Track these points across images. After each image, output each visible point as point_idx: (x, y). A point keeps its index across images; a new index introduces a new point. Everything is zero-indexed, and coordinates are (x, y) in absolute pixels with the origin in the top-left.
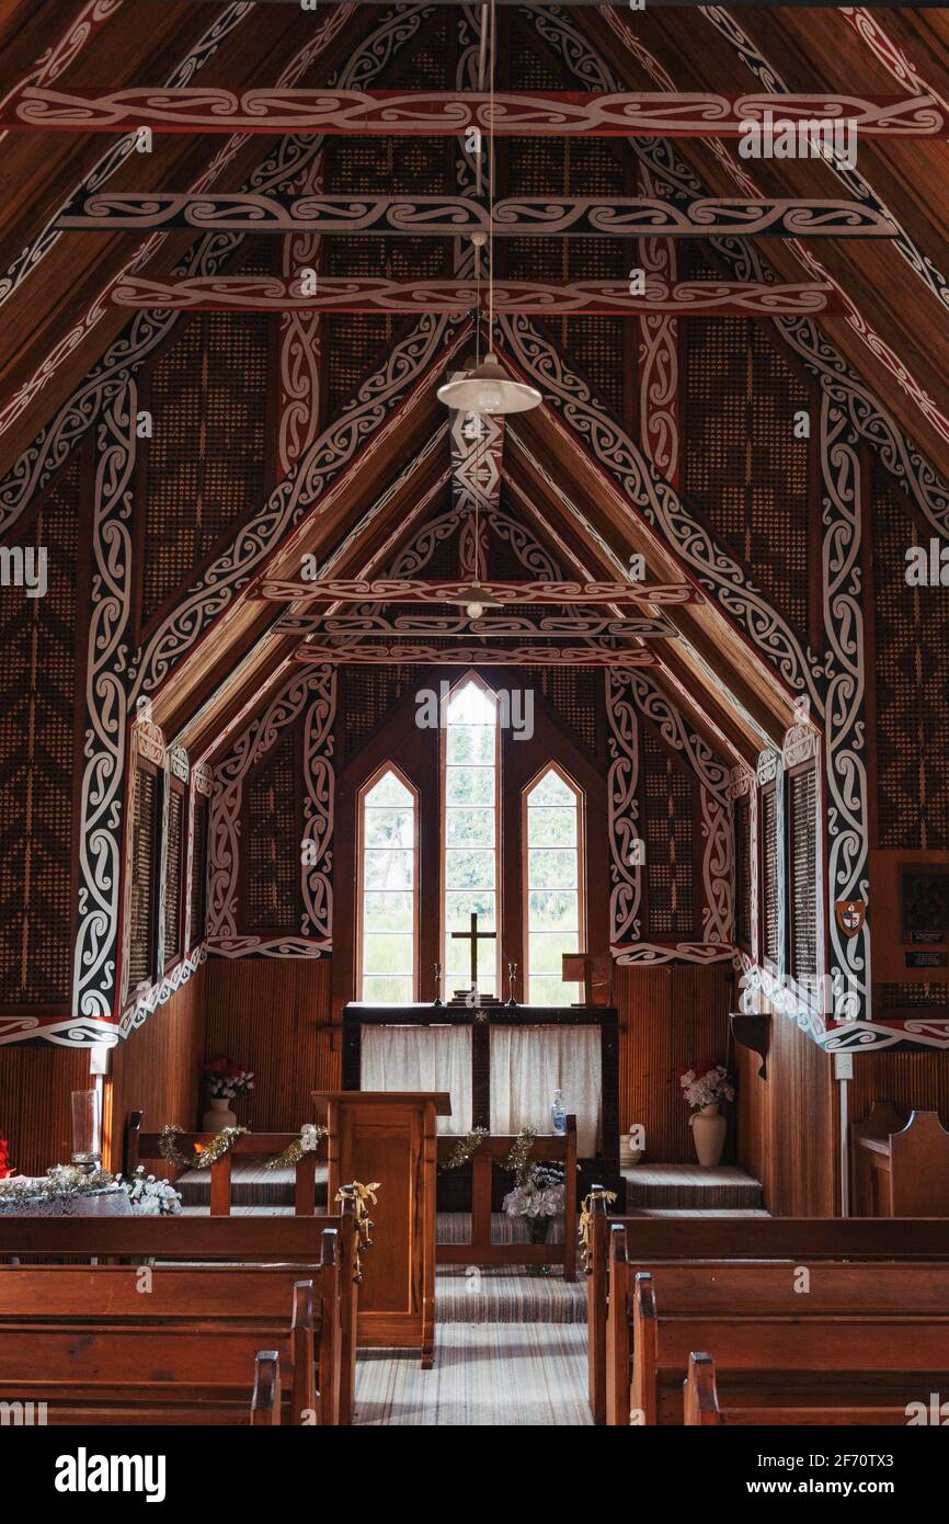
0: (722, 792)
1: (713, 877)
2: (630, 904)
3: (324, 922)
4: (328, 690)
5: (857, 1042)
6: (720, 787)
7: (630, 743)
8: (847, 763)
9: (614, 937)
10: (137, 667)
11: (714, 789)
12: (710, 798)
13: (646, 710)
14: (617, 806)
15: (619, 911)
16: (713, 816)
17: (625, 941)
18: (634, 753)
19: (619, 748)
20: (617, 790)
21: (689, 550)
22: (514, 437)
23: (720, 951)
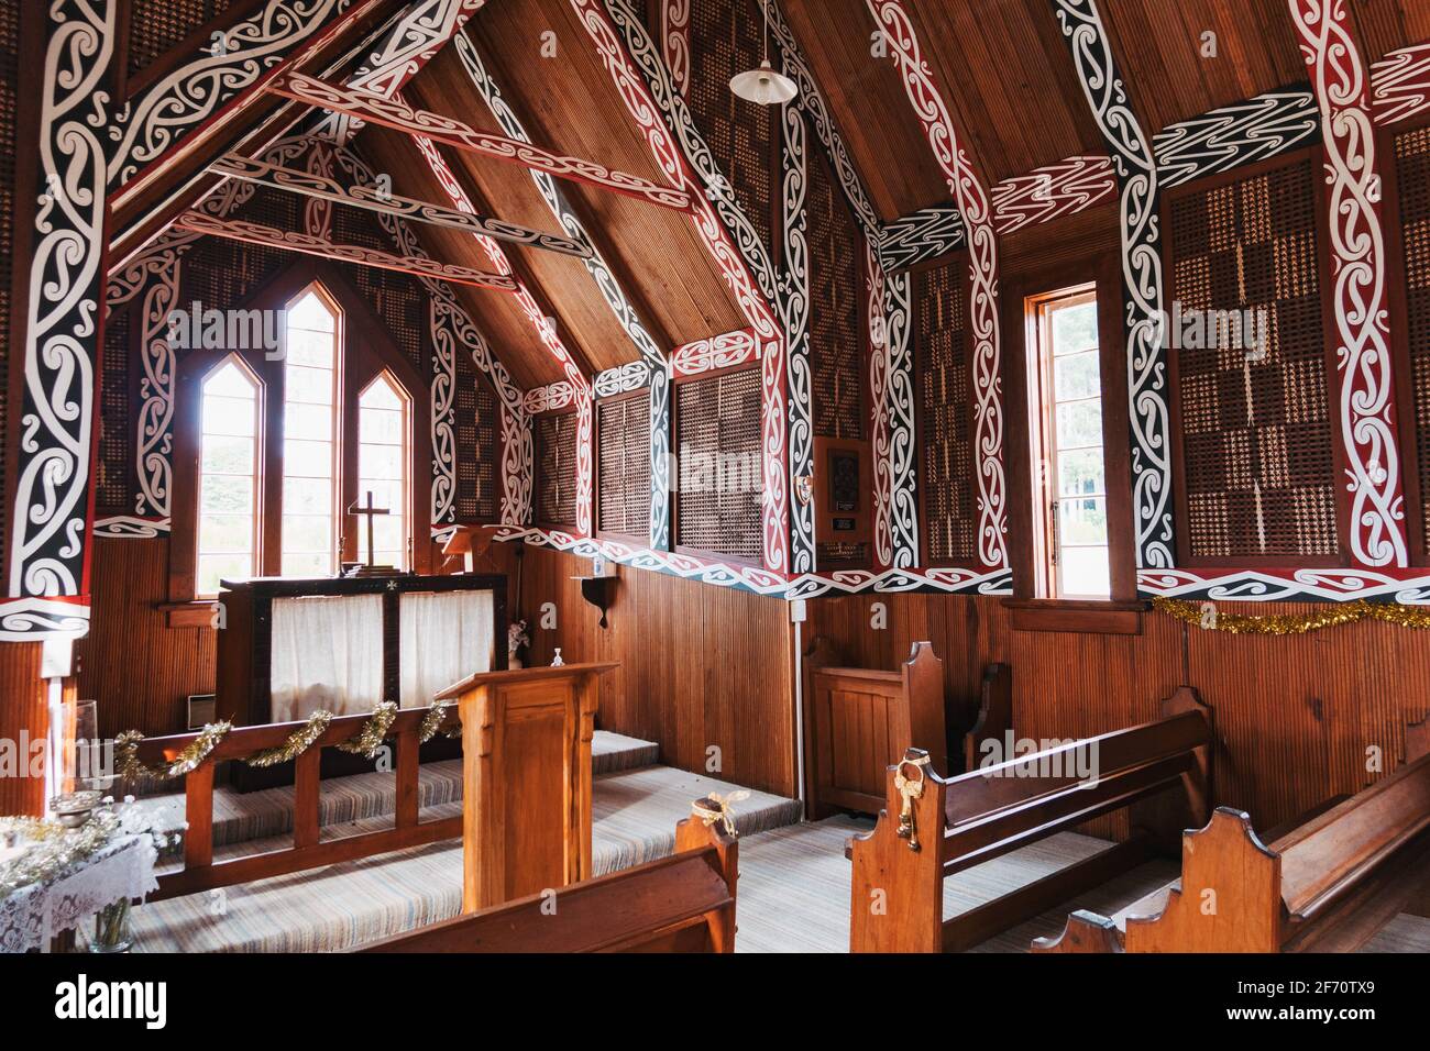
0: (516, 409)
1: (509, 474)
2: (447, 493)
3: (162, 502)
4: (171, 276)
5: (806, 591)
6: (515, 404)
7: (449, 362)
8: (799, 365)
9: (435, 519)
10: (124, 127)
11: (510, 406)
12: (508, 413)
13: (461, 337)
14: (438, 413)
15: (438, 498)
16: (509, 426)
17: (443, 523)
18: (452, 372)
19: (440, 365)
20: (438, 399)
23: (513, 531)
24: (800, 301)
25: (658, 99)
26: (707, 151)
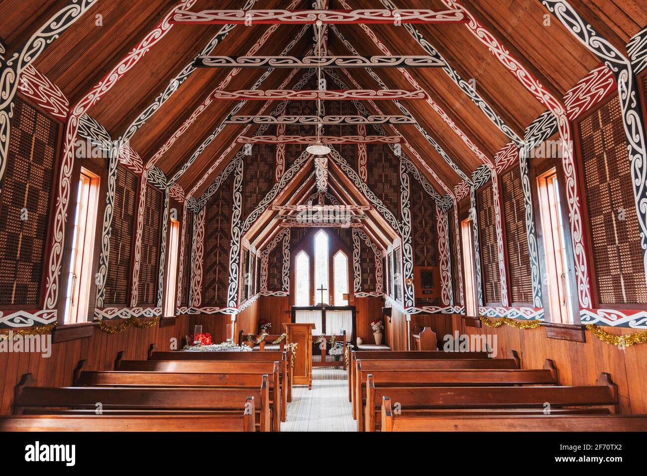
0: (380, 257)
1: (378, 276)
2: (359, 283)
3: (287, 287)
4: (288, 234)
5: (411, 312)
6: (380, 255)
7: (358, 245)
8: (408, 246)
9: (355, 290)
10: (243, 226)
11: (378, 256)
12: (377, 258)
13: (362, 238)
14: (355, 260)
15: (356, 284)
16: (378, 262)
17: (358, 291)
18: (359, 248)
19: (356, 247)
20: (355, 256)
21: (370, 198)
22: (330, 173)
23: (380, 294)
24: (408, 228)
25: (357, 185)
26: (373, 194)
